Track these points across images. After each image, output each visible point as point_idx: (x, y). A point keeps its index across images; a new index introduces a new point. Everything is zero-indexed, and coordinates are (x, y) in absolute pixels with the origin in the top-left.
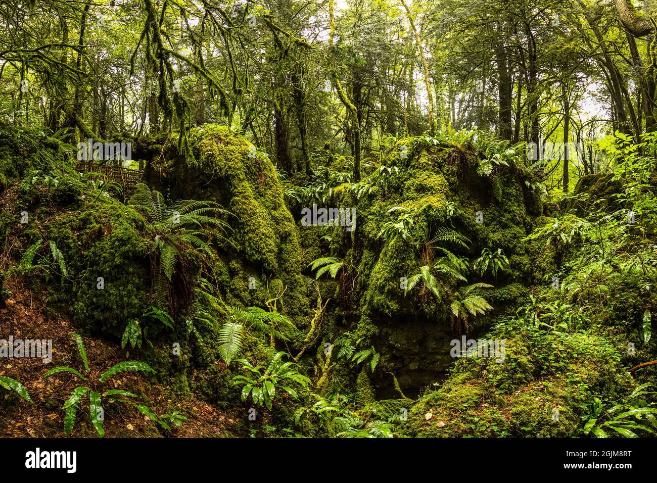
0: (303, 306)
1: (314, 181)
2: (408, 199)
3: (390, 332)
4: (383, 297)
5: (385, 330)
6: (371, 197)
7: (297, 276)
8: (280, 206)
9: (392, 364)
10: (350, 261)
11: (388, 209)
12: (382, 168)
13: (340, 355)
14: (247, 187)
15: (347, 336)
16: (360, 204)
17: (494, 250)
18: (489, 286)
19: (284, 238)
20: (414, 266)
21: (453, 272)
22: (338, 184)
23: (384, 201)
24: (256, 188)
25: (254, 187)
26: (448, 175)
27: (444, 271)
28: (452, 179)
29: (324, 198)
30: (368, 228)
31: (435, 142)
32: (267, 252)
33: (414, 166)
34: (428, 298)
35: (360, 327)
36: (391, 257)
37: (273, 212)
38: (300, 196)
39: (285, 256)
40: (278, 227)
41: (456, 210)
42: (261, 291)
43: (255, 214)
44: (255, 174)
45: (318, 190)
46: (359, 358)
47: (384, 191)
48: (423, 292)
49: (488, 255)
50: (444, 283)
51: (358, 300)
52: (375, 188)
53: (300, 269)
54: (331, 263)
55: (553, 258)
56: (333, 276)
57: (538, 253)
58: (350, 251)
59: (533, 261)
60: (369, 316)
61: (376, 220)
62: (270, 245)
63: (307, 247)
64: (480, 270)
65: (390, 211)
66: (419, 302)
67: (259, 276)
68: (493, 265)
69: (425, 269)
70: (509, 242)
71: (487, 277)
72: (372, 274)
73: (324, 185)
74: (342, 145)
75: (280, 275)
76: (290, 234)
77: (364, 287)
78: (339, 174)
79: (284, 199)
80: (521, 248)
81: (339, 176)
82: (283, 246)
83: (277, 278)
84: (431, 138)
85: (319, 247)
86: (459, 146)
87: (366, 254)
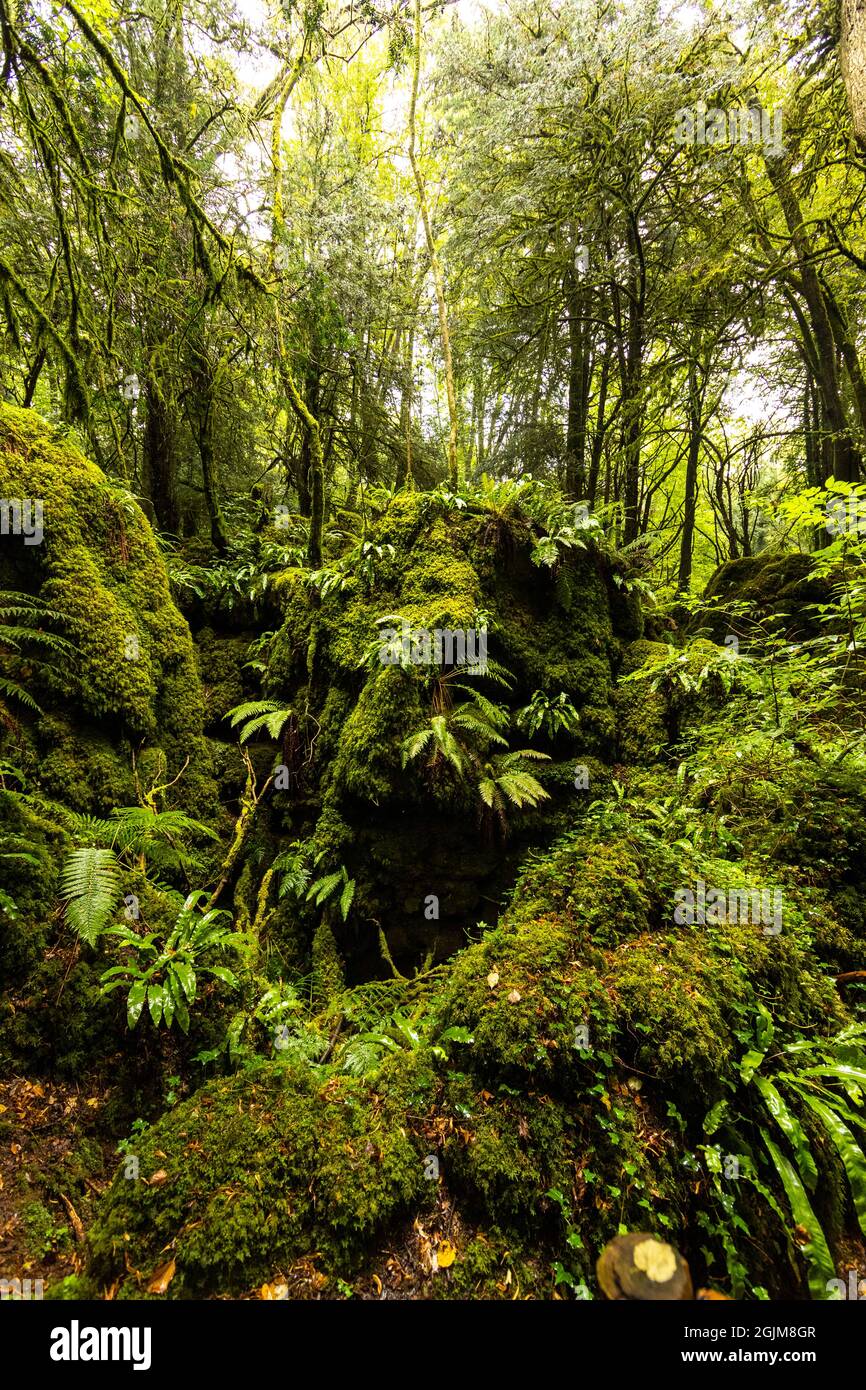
0: (207, 797)
1: (231, 559)
2: (409, 602)
3: (373, 836)
4: (365, 770)
5: (364, 834)
6: (344, 596)
7: (196, 740)
8: (162, 603)
9: (376, 902)
10: (303, 707)
11: (375, 619)
12: (367, 546)
13: (283, 892)
14: (87, 559)
15: (296, 849)
16: (324, 607)
17: (553, 693)
18: (544, 756)
19: (171, 665)
20: (418, 715)
21: (484, 728)
22: (278, 568)
23: (367, 604)
24: (108, 563)
25: (102, 560)
26: (479, 562)
27: (470, 726)
28: (486, 571)
29: (252, 593)
30: (338, 650)
31: (460, 503)
32: (134, 694)
33: (421, 546)
34: (441, 774)
35: (322, 830)
36: (380, 700)
37: (147, 615)
38: (201, 585)
39: (170, 700)
40: (159, 645)
41: (491, 623)
42: (119, 776)
43: (106, 617)
44: (104, 534)
45: (239, 576)
46: (319, 892)
47: (369, 587)
48: (433, 761)
49: (542, 702)
50: (468, 748)
51: (317, 778)
52: (353, 580)
53: (202, 726)
54: (268, 712)
55: (660, 716)
56: (275, 734)
57: (632, 705)
58: (304, 690)
59: (621, 718)
60: (337, 806)
61: (353, 636)
62: (142, 681)
63: (216, 683)
64: (528, 727)
65: (379, 621)
66: (427, 777)
67: (115, 745)
68: (550, 720)
69: (439, 722)
70: (579, 682)
71: (540, 740)
72: (345, 730)
73: (252, 569)
74: (280, 489)
75: (159, 739)
76: (183, 659)
77: (329, 753)
78: (281, 548)
79: (170, 591)
80: (601, 695)
81: (281, 552)
82: (168, 681)
83: (153, 745)
84: (451, 495)
85: (240, 682)
86: (499, 511)
87: (333, 695)
